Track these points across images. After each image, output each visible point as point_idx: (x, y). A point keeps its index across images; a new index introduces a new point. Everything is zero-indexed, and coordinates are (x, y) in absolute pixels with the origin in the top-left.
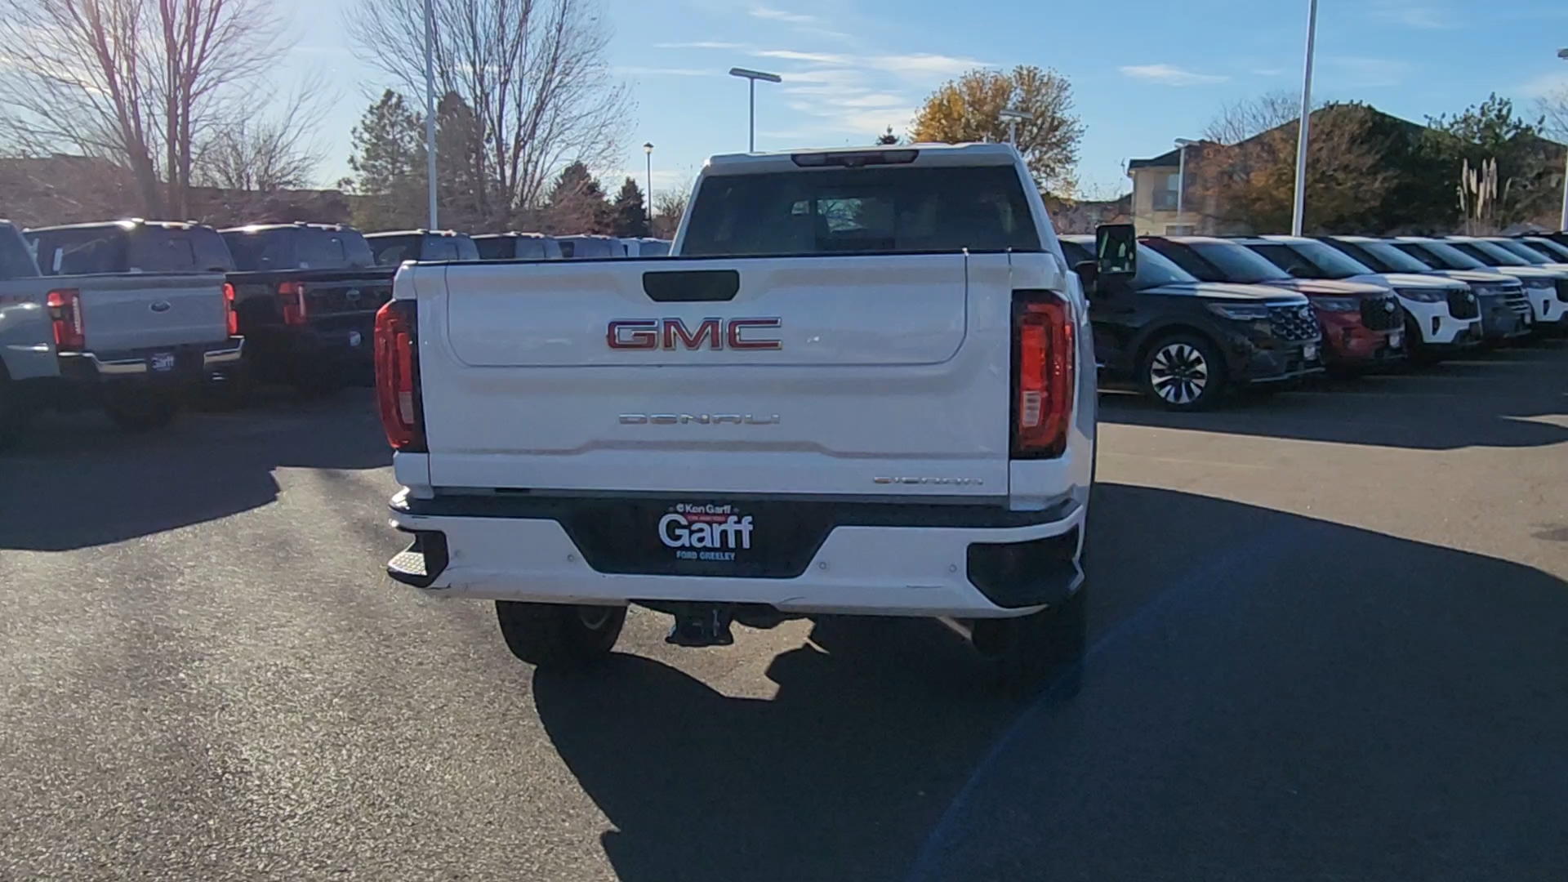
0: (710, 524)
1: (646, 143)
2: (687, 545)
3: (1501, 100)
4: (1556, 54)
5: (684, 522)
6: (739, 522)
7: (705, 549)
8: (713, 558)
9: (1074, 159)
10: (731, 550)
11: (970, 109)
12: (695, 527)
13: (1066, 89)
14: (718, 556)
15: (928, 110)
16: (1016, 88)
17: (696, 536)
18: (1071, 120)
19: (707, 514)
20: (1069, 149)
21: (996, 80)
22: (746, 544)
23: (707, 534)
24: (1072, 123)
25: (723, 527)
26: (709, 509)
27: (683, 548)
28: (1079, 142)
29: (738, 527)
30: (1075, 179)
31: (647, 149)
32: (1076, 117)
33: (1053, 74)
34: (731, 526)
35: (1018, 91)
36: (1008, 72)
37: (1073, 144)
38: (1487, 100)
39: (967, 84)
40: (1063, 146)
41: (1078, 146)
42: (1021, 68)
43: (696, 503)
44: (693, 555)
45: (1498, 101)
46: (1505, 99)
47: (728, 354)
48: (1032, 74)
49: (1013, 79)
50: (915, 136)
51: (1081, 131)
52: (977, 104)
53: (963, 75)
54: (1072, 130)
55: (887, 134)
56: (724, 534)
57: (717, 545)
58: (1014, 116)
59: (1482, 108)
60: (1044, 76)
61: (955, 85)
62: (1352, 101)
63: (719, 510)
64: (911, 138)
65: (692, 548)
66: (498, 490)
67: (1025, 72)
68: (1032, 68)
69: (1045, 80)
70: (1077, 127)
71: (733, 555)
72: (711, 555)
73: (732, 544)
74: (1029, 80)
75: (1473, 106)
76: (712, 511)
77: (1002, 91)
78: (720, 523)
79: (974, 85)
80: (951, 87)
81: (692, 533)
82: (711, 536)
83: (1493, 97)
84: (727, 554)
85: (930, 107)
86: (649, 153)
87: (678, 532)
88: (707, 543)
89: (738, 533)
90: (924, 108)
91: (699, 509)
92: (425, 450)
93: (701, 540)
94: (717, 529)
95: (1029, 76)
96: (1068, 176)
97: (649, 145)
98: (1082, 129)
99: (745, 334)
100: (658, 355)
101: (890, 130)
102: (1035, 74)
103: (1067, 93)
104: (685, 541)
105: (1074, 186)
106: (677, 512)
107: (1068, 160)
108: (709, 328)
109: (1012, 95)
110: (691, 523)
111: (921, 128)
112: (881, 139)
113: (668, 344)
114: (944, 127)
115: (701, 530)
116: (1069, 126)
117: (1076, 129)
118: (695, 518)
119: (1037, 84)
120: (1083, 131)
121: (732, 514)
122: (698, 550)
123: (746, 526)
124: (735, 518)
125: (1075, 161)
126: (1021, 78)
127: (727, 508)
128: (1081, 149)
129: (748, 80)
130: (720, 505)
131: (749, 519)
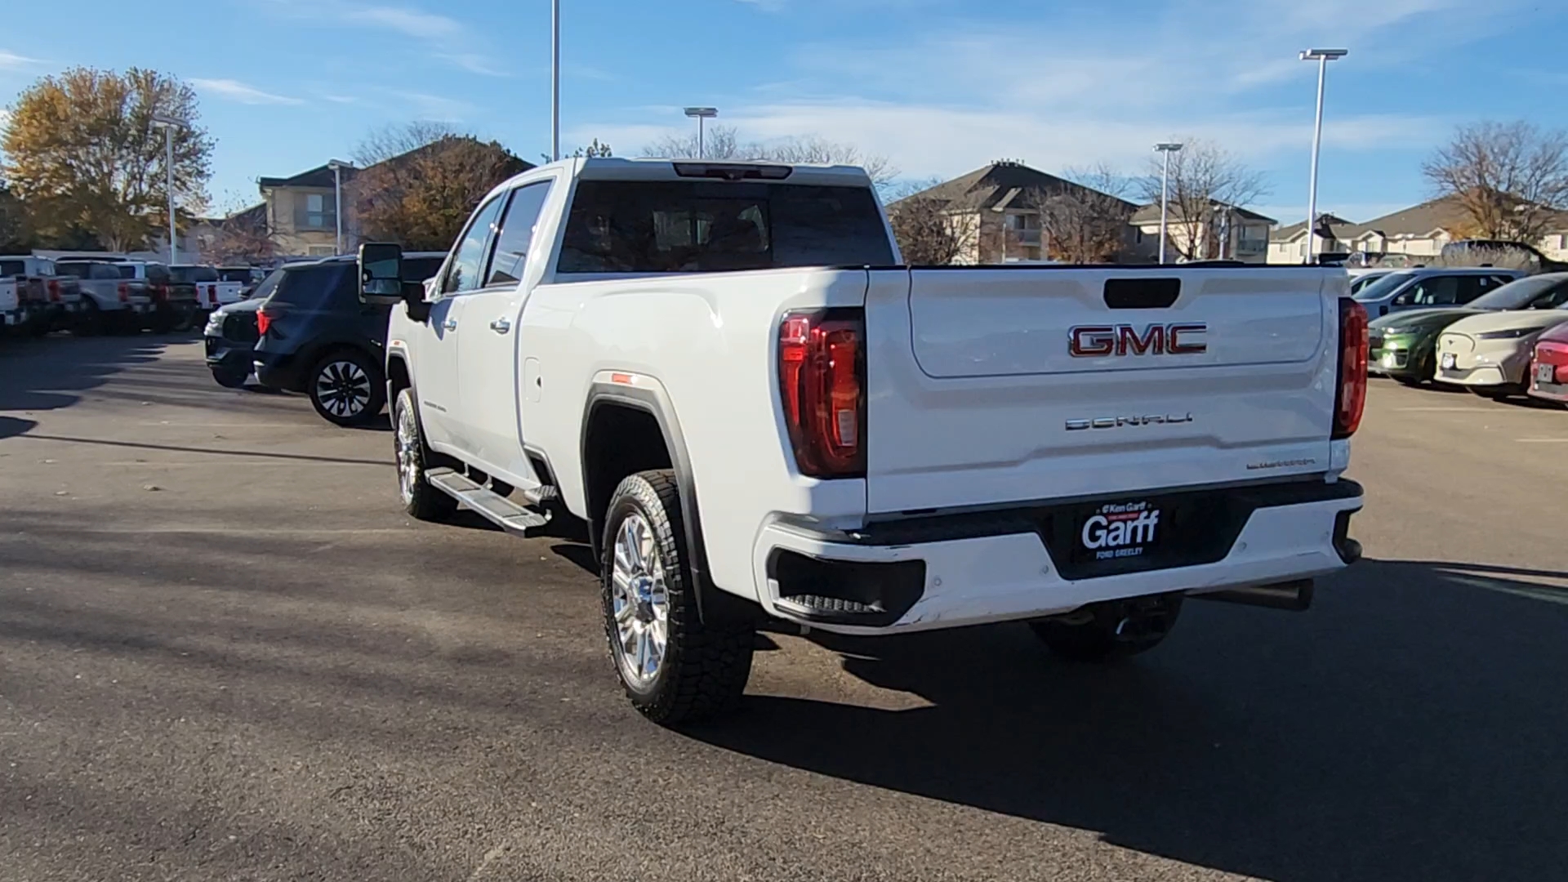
0: (1125, 521)
2: (1104, 545)
3: (603, 145)
5: (1104, 522)
6: (1148, 517)
7: (1119, 547)
8: (1125, 554)
9: (207, 172)
10: (1139, 545)
11: (77, 109)
12: (1112, 526)
13: (189, 98)
14: (1129, 552)
15: (23, 106)
16: (130, 91)
17: (1113, 534)
18: (198, 132)
19: (1126, 512)
20: (200, 162)
21: (108, 80)
22: (1150, 538)
23: (1121, 532)
24: (200, 135)
25: (1136, 523)
26: (1131, 507)
27: (1100, 548)
28: (210, 155)
29: (1147, 522)
30: (207, 194)
32: (203, 129)
33: (174, 80)
34: (1140, 523)
35: (135, 95)
36: (121, 73)
37: (204, 158)
38: (592, 145)
39: (73, 82)
40: (193, 158)
41: (210, 159)
42: (136, 70)
43: (1118, 503)
44: (1108, 554)
45: (600, 147)
46: (606, 145)
47: (1166, 358)
48: (149, 79)
49: (127, 82)
50: (8, 136)
51: (210, 145)
52: (85, 106)
53: (66, 71)
54: (201, 141)
56: (1135, 530)
57: (1128, 541)
58: (170, 123)
59: (588, 151)
60: (164, 81)
61: (55, 81)
62: (467, 135)
63: (1136, 507)
64: (4, 136)
65: (1108, 548)
66: (905, 512)
67: (141, 75)
68: (149, 72)
69: (166, 85)
70: (205, 139)
71: (1141, 549)
72: (1122, 552)
73: (1139, 539)
74: (147, 83)
75: (581, 150)
76: (1131, 509)
77: (115, 94)
78: (1133, 520)
79: (81, 84)
80: (51, 83)
81: (1109, 532)
82: (1123, 534)
83: (596, 144)
84: (1137, 549)
85: (26, 104)
87: (1098, 533)
88: (1120, 541)
89: (1146, 528)
90: (18, 104)
91: (1121, 508)
92: (863, 474)
93: (1115, 538)
94: (1130, 525)
95: (146, 80)
96: (199, 191)
98: (211, 142)
99: (1183, 339)
100: (1110, 360)
102: (153, 79)
103: (192, 103)
104: (1102, 542)
105: (207, 202)
106: (1102, 514)
107: (200, 174)
108: (1156, 334)
109: (128, 100)
110: (1110, 523)
111: (15, 126)
113: (1123, 352)
114: (48, 128)
115: (1117, 529)
116: (197, 137)
117: (204, 141)
118: (1114, 517)
119: (158, 89)
120: (213, 144)
121: (1145, 509)
122: (1115, 548)
123: (1153, 520)
124: (1145, 514)
125: (209, 175)
126: (137, 82)
127: (1143, 505)
128: (214, 162)
130: (1139, 502)
131: (1156, 513)
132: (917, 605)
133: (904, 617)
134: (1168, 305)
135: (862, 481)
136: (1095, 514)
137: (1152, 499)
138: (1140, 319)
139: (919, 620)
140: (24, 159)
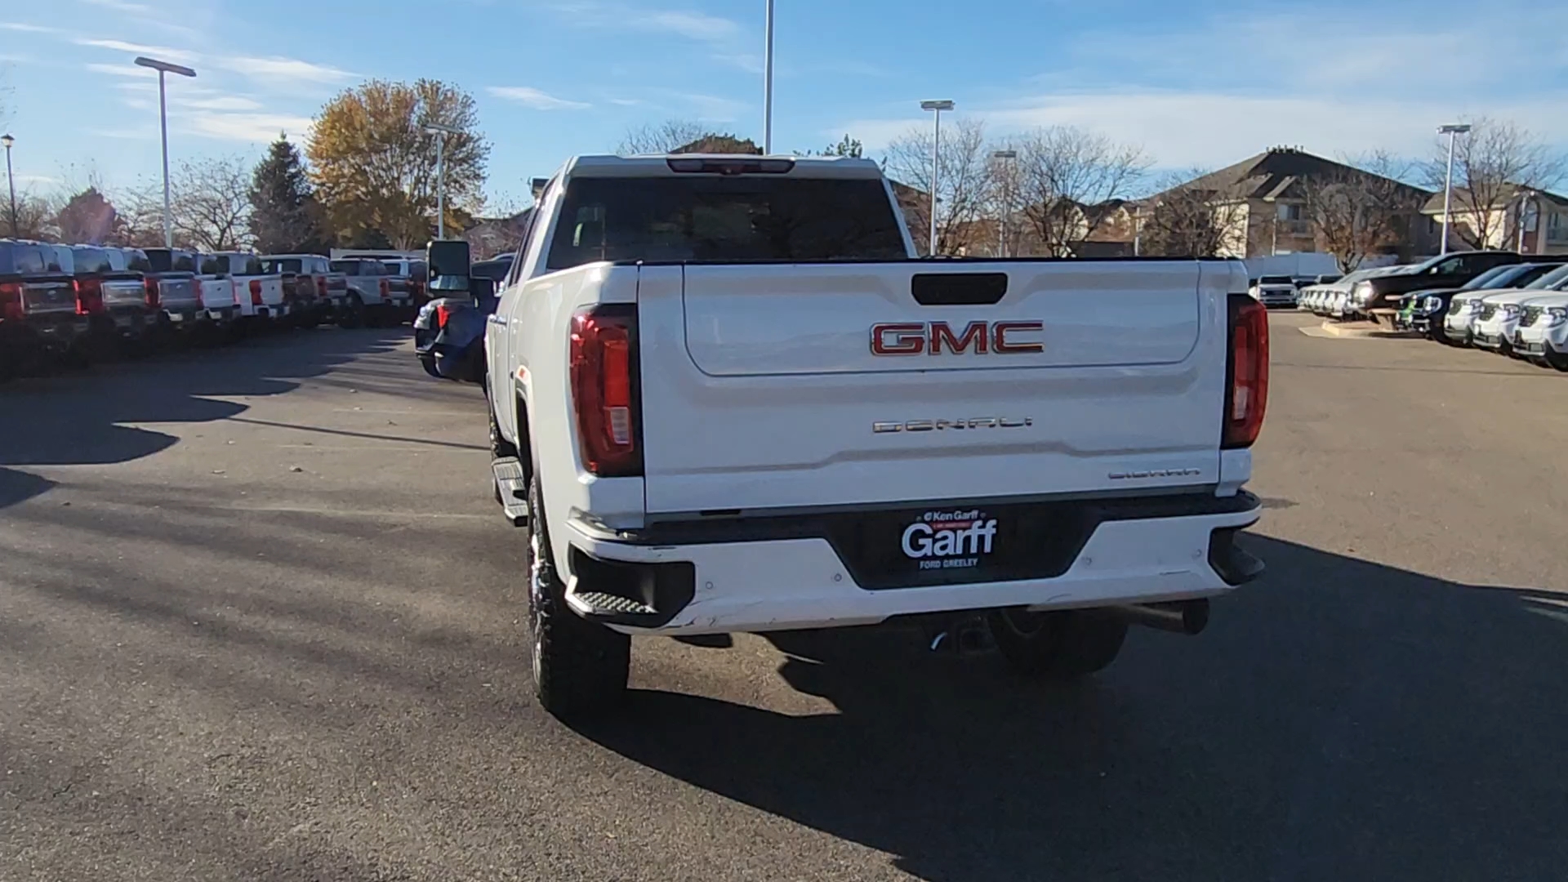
0: (954, 530)
1: (4, 134)
2: (930, 554)
3: (854, 141)
4: (920, 105)
5: (928, 530)
6: (983, 526)
7: (948, 557)
8: (956, 565)
9: (482, 175)
10: (973, 556)
11: (372, 120)
12: (939, 536)
13: (469, 106)
14: (961, 562)
15: (326, 117)
16: (418, 101)
17: (939, 544)
18: (476, 137)
19: (954, 521)
20: (477, 165)
21: (399, 92)
22: (987, 548)
23: (950, 541)
24: (477, 140)
25: (967, 533)
26: (958, 515)
27: (925, 558)
28: (486, 159)
29: (982, 531)
30: (484, 196)
31: (7, 142)
32: (481, 134)
33: (456, 90)
34: (974, 532)
35: (422, 104)
36: (411, 85)
37: (481, 162)
38: (843, 141)
39: (369, 94)
40: (471, 162)
41: (486, 163)
42: (424, 81)
43: (944, 510)
44: (936, 564)
45: (851, 142)
46: (856, 141)
47: (992, 358)
48: (435, 89)
49: (415, 92)
50: (313, 144)
51: (487, 149)
52: (379, 114)
53: (363, 84)
54: (479, 146)
55: (280, 140)
56: (967, 540)
57: (959, 551)
58: (440, 129)
59: (839, 147)
60: (448, 90)
61: (354, 93)
62: (726, 134)
63: (966, 516)
64: (310, 146)
65: (934, 557)
66: (704, 513)
67: (428, 85)
68: (435, 82)
69: (449, 94)
70: (482, 143)
71: (975, 561)
72: (953, 563)
73: (974, 550)
74: (433, 93)
75: (832, 146)
76: (960, 517)
77: (404, 103)
78: (964, 529)
79: (376, 95)
80: (350, 95)
81: (935, 541)
82: (954, 543)
83: (847, 139)
84: (970, 560)
85: (328, 115)
86: (8, 147)
87: (921, 541)
88: (950, 551)
89: (981, 538)
90: (322, 116)
91: (948, 516)
92: (640, 472)
93: (943, 548)
94: (961, 535)
95: (432, 90)
96: (476, 193)
97: (8, 137)
98: (488, 146)
99: (1010, 338)
100: (923, 359)
101: (284, 137)
102: (438, 89)
103: (472, 110)
104: (927, 551)
105: (483, 203)
106: (924, 521)
107: (477, 176)
108: (978, 333)
109: (416, 108)
110: (936, 531)
111: (319, 136)
112: (273, 144)
113: (936, 349)
114: (347, 136)
115: (945, 538)
116: (475, 142)
117: (482, 146)
118: (940, 526)
119: (441, 98)
120: (489, 148)
121: (979, 518)
122: (942, 558)
123: (990, 530)
124: (980, 523)
125: (484, 178)
126: (423, 92)
127: (975, 513)
128: (489, 165)
129: (157, 72)
130: (969, 511)
131: (993, 522)
132: (687, 609)
133: (674, 620)
134: (993, 302)
135: (641, 479)
136: (915, 522)
137: (987, 508)
138: (958, 317)
139: (692, 623)
140: (326, 165)
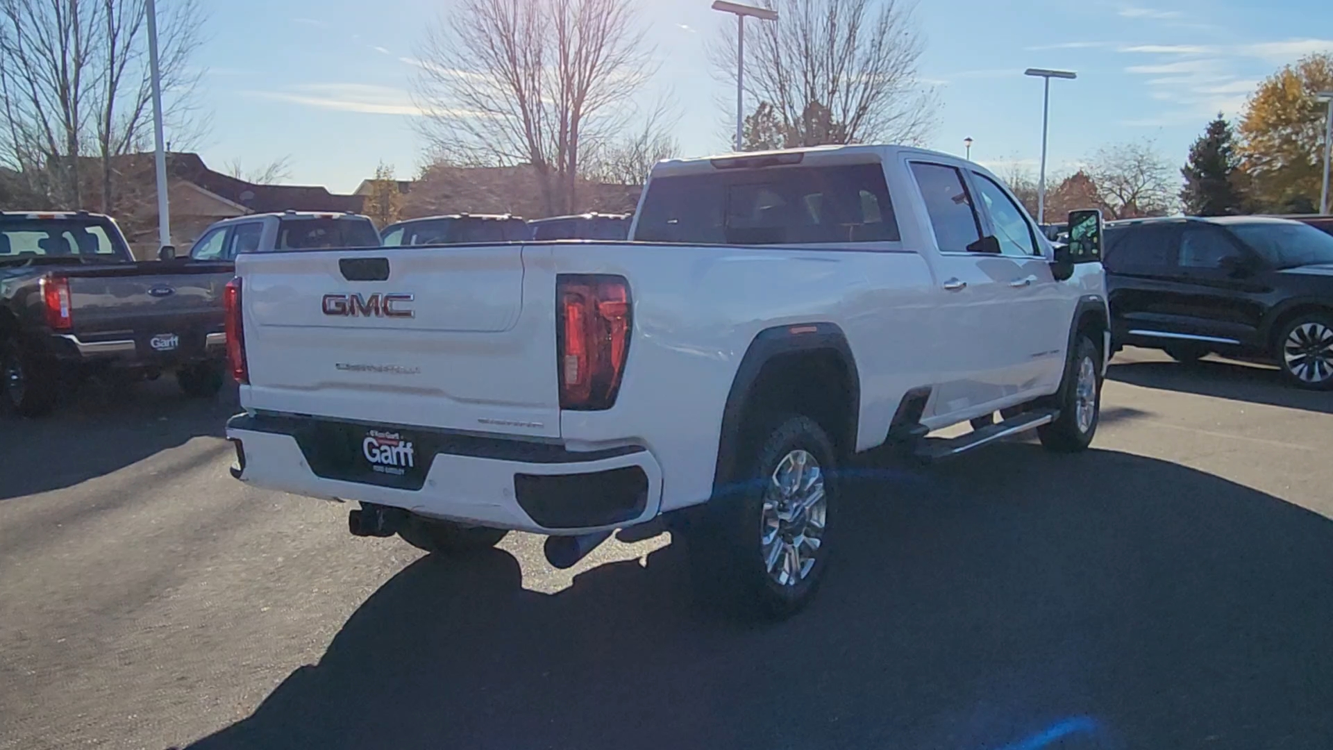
0: (390, 446)
1: (966, 138)
2: (379, 461)
5: (376, 443)
6: (405, 446)
7: (389, 465)
8: (392, 472)
10: (402, 467)
11: (1307, 91)
12: (383, 448)
14: (395, 471)
15: (1261, 94)
17: (383, 455)
19: (386, 439)
22: (410, 463)
23: (389, 454)
25: (397, 449)
26: (387, 435)
27: (377, 463)
29: (405, 450)
31: (967, 143)
34: (401, 449)
43: (379, 430)
44: (380, 469)
47: (385, 320)
50: (1246, 120)
53: (1302, 58)
55: (1217, 119)
56: (398, 454)
57: (395, 463)
61: (1292, 68)
63: (393, 436)
64: (1243, 122)
65: (382, 464)
72: (390, 470)
73: (403, 463)
76: (389, 437)
78: (395, 446)
79: (1314, 67)
80: (1287, 71)
81: (381, 452)
82: (391, 456)
84: (399, 470)
85: (1263, 91)
86: (968, 147)
87: (374, 451)
88: (390, 461)
89: (406, 455)
90: (1257, 93)
91: (382, 435)
92: (249, 383)
93: (387, 458)
94: (394, 451)
97: (969, 140)
99: (396, 306)
100: (348, 319)
101: (1220, 116)
104: (377, 459)
106: (370, 436)
108: (374, 301)
110: (380, 445)
111: (1253, 112)
112: (1210, 124)
113: (353, 312)
114: (1278, 109)
115: (385, 451)
118: (381, 441)
121: (401, 440)
122: (385, 466)
123: (409, 450)
124: (403, 443)
127: (397, 435)
129: (1044, 79)
130: (393, 433)
131: (410, 444)
136: (367, 436)
138: (365, 289)
140: (1256, 137)
